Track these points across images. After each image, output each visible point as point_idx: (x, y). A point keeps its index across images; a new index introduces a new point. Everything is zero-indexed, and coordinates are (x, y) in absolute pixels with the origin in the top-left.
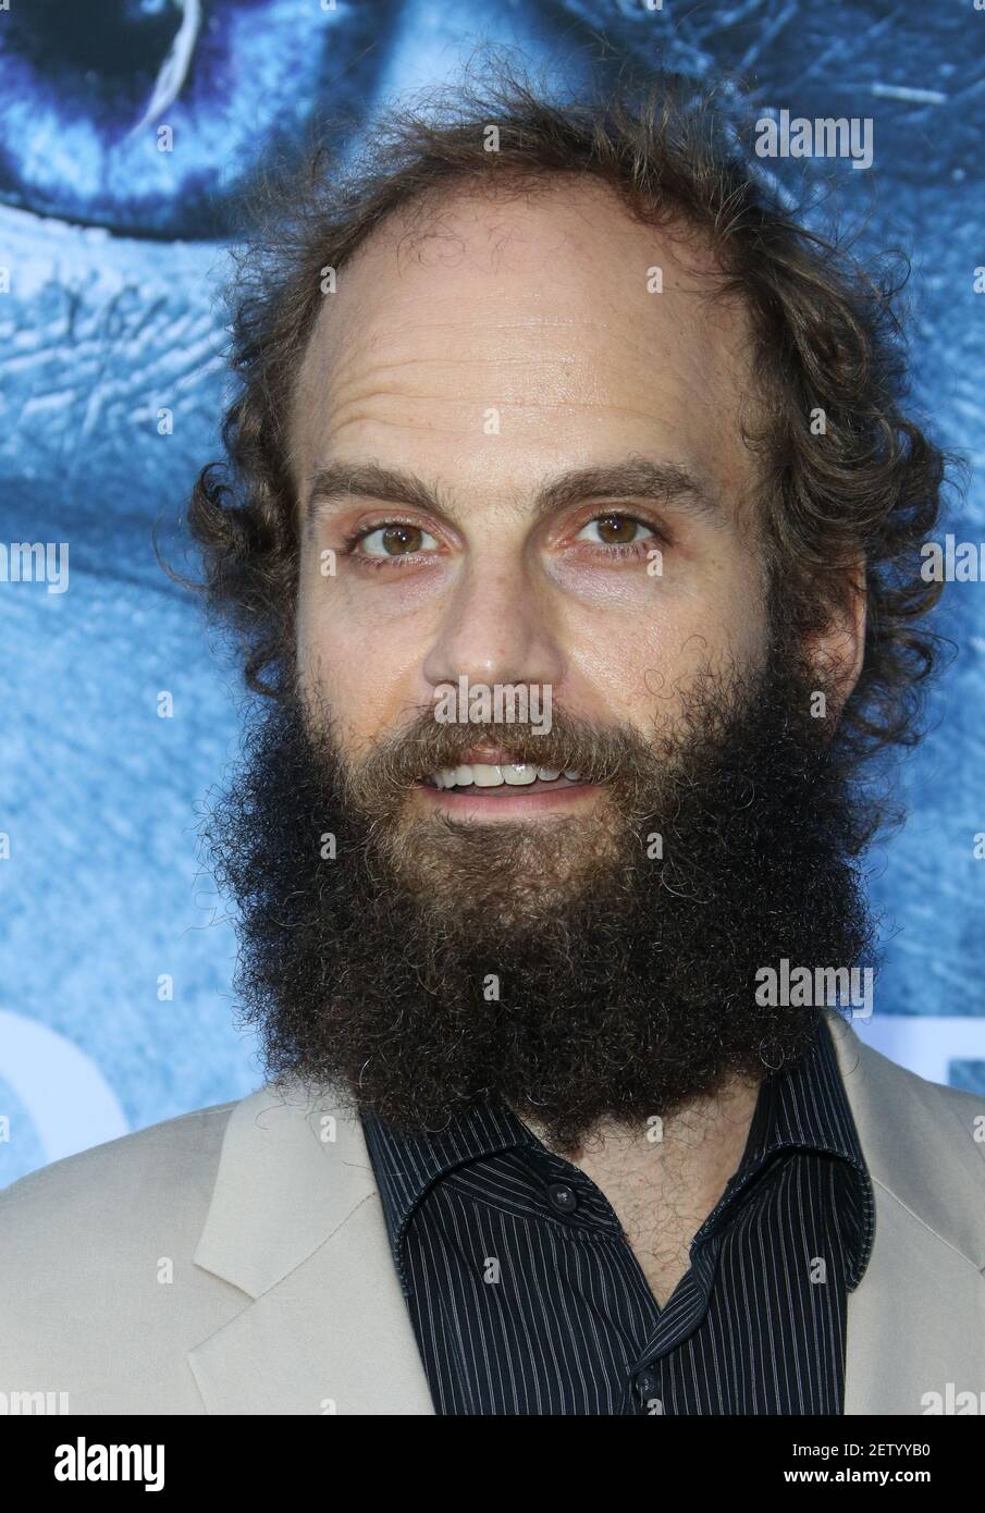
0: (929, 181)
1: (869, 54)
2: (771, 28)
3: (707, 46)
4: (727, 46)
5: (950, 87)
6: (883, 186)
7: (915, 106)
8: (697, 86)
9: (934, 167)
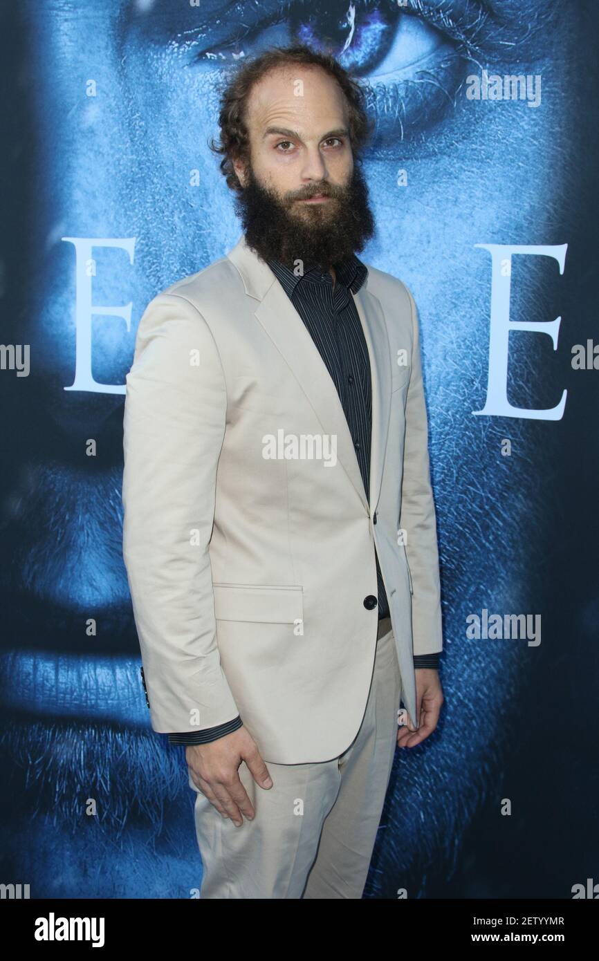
0: (512, 63)
1: (499, 35)
2: (478, 29)
3: (464, 33)
4: (468, 33)
5: (517, 42)
6: (502, 64)
7: (509, 46)
8: (461, 42)
9: (513, 60)
